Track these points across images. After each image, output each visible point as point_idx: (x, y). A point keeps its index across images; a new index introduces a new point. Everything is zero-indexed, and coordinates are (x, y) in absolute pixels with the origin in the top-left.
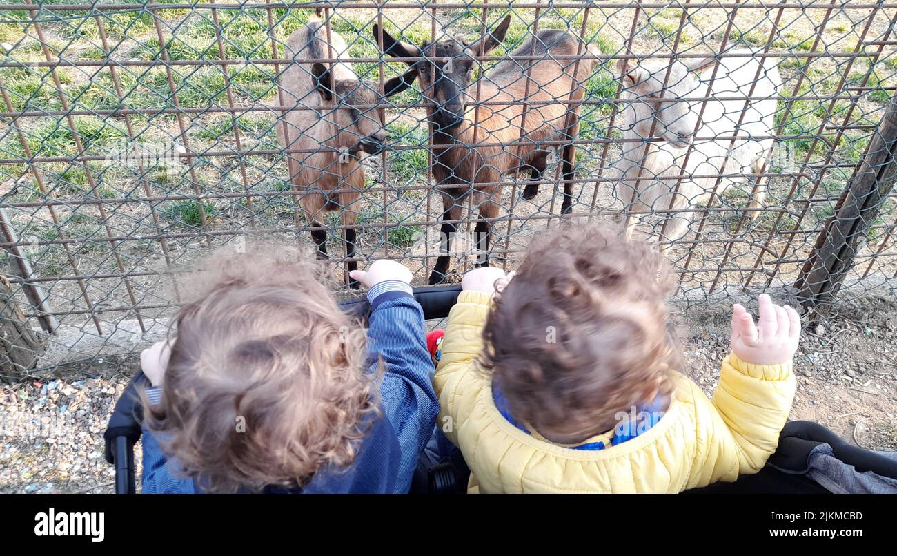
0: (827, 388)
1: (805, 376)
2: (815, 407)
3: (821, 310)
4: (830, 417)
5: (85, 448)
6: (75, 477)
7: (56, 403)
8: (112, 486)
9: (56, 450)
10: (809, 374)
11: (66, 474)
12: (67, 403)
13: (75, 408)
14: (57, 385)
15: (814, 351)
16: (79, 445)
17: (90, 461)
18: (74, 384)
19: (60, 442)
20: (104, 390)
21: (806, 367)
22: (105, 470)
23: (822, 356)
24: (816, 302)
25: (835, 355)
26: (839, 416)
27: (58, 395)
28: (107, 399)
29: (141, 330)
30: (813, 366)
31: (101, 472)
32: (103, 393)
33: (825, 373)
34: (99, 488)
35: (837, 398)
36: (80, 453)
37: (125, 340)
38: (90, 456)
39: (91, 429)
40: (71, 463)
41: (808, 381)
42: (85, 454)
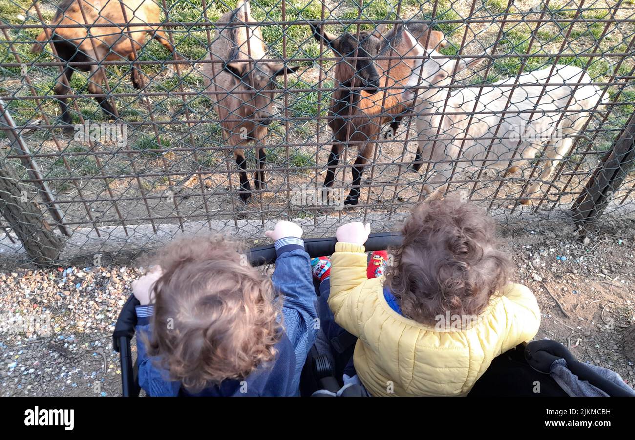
0: (587, 281)
1: (573, 273)
2: (577, 295)
3: (588, 227)
4: (587, 302)
5: (93, 312)
6: (88, 331)
7: (73, 282)
8: (112, 337)
9: (75, 313)
10: (575, 271)
11: (82, 329)
12: (80, 282)
13: (86, 285)
14: (73, 271)
15: (580, 256)
16: (90, 310)
17: (97, 320)
18: (84, 269)
19: (77, 308)
20: (104, 274)
21: (573, 267)
22: (107, 326)
23: (586, 259)
24: (585, 222)
25: (595, 258)
26: (593, 302)
27: (74, 277)
28: (106, 280)
29: (125, 234)
30: (579, 267)
31: (104, 328)
32: (103, 276)
33: (586, 271)
34: (103, 338)
35: (593, 289)
36: (91, 315)
37: (115, 241)
38: (97, 317)
39: (97, 299)
40: (85, 321)
41: (574, 276)
42: (93, 316)
